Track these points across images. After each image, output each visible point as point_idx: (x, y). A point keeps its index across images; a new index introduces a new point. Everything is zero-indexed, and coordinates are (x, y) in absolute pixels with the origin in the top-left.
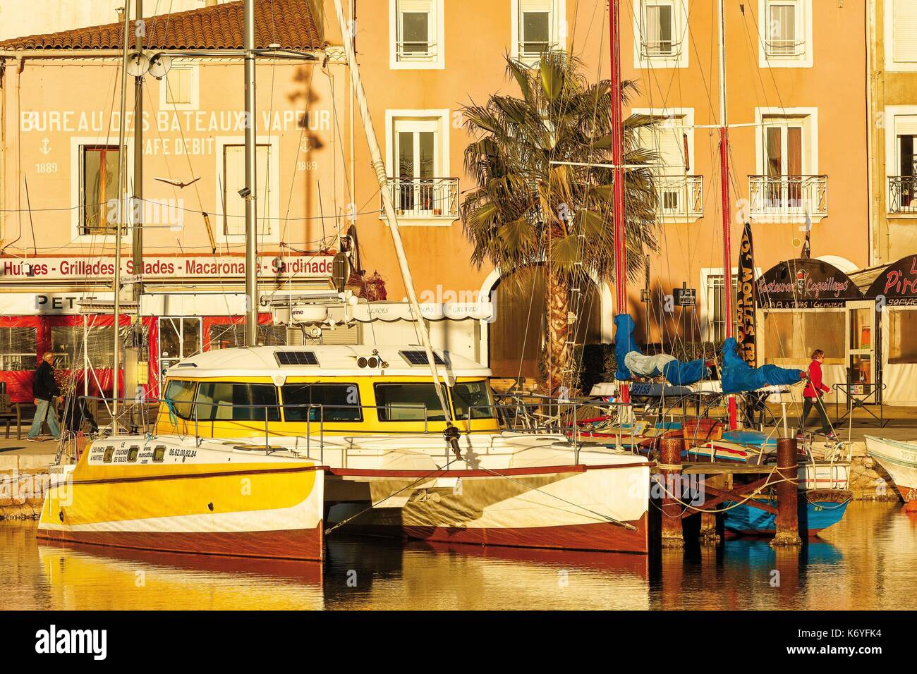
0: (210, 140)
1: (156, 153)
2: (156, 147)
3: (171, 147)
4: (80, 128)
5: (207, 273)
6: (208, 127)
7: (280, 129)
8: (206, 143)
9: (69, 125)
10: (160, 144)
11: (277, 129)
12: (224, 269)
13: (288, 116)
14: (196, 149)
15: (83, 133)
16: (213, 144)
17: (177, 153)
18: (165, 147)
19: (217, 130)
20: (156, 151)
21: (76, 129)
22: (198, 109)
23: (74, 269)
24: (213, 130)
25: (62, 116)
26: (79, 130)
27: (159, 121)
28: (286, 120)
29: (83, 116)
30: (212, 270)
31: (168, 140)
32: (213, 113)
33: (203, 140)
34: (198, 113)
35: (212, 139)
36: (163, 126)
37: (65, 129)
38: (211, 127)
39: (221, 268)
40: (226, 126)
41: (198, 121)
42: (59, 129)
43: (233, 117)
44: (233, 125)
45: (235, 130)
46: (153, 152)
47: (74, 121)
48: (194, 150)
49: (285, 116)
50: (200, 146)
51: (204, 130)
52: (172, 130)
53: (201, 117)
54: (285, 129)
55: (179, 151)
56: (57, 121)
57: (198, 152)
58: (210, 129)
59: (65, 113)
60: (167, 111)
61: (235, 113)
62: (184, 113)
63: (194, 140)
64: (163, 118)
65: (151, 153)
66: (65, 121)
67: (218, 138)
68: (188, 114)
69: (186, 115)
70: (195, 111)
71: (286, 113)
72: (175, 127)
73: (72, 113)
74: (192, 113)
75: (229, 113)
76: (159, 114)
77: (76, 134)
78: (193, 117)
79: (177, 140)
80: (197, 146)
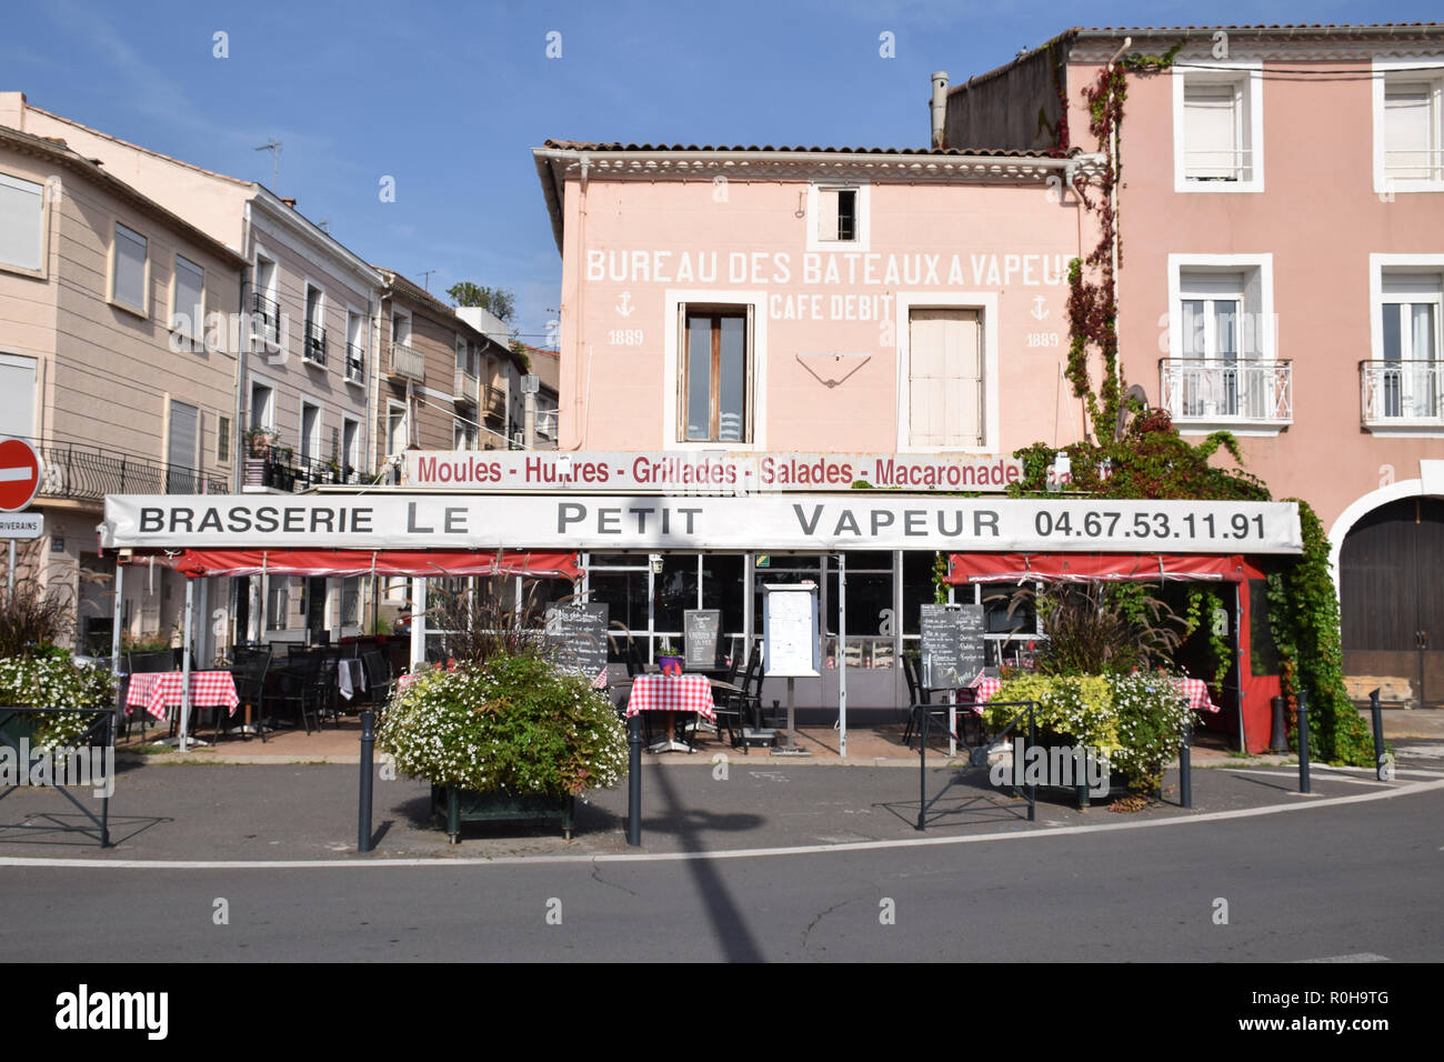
0: (886, 299)
1: (800, 317)
2: (801, 308)
3: (825, 308)
4: (681, 276)
5: (917, 483)
6: (883, 280)
7: (999, 283)
8: (881, 303)
9: (663, 273)
10: (807, 303)
11: (994, 283)
12: (949, 474)
13: (1012, 263)
14: (865, 312)
15: (685, 285)
16: (893, 304)
17: (833, 317)
18: (815, 308)
19: (898, 283)
20: (800, 313)
21: (675, 277)
22: (868, 250)
23: (659, 473)
24: (892, 283)
25: (652, 258)
26: (679, 280)
27: (807, 268)
28: (1008, 270)
29: (686, 258)
30: (926, 477)
31: (820, 297)
32: (892, 257)
33: (875, 297)
34: (867, 258)
35: (890, 297)
36: (812, 275)
37: (657, 278)
38: (888, 279)
39: (944, 474)
40: (912, 276)
41: (868, 269)
42: (646, 277)
43: (923, 262)
44: (924, 275)
45: (927, 282)
46: (796, 314)
47: (671, 266)
48: (861, 312)
49: (1007, 263)
50: (872, 307)
51: (878, 282)
52: (827, 281)
53: (872, 262)
54: (1007, 282)
55: (837, 314)
56: (645, 265)
57: (868, 317)
58: (886, 282)
59: (657, 254)
60: (820, 253)
61: (927, 257)
62: (846, 256)
63: (862, 297)
64: (812, 262)
65: (793, 317)
66: (658, 265)
67: (900, 295)
68: (852, 257)
69: (848, 260)
70: (863, 254)
71: (1008, 258)
72: (833, 276)
73: (669, 254)
74: (858, 256)
75: (918, 257)
76: (806, 256)
77: (674, 285)
78: (860, 263)
79: (834, 298)
80: (867, 308)
